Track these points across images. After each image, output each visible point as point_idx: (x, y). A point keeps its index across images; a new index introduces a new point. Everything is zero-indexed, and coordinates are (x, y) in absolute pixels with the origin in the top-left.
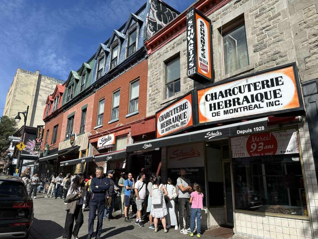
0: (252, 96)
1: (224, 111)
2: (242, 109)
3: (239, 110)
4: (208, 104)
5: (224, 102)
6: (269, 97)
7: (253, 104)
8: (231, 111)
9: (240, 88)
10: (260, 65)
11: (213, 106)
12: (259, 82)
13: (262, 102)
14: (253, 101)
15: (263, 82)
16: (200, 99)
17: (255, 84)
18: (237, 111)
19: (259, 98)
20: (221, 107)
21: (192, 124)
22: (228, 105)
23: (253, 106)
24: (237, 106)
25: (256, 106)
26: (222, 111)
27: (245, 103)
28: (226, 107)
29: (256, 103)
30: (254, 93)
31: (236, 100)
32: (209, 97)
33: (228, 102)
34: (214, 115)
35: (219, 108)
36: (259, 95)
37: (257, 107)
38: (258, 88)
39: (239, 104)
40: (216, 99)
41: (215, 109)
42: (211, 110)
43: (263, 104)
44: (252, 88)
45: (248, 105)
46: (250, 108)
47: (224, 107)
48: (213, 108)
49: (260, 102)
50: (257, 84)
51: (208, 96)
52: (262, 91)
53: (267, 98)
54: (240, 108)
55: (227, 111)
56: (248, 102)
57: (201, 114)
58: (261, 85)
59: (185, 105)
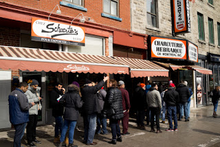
21: (185, 58)
59: (181, 46)
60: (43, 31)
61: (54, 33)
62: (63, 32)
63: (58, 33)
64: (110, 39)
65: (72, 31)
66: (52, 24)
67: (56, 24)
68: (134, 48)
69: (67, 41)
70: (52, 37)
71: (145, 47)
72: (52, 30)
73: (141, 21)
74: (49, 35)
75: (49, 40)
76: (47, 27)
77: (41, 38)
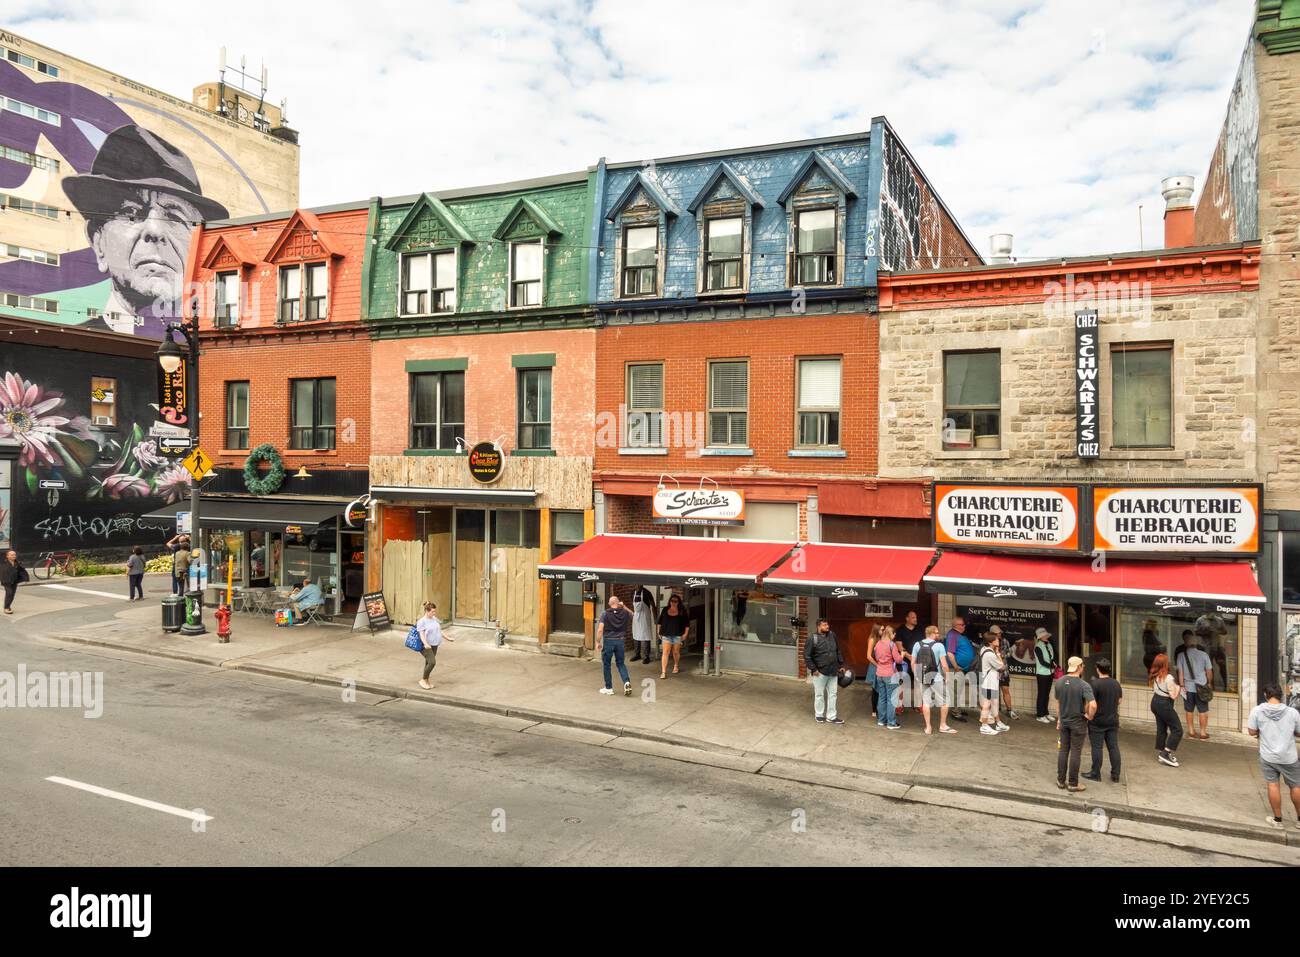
0: (1192, 521)
1: (1143, 537)
2: (1174, 539)
3: (1169, 539)
4: (1113, 517)
5: (1143, 520)
6: (1217, 529)
7: (1193, 534)
8: (1155, 539)
9: (1174, 502)
10: (1195, 457)
11: (1122, 522)
12: (1206, 501)
13: (1207, 533)
14: (1193, 530)
15: (1211, 501)
16: (1098, 504)
17: (1199, 502)
18: (1166, 542)
19: (1203, 527)
20: (1137, 528)
21: (1074, 547)
22: (1151, 528)
23: (1192, 538)
24: (1166, 533)
25: (1196, 539)
26: (1138, 536)
27: (1180, 529)
28: (1147, 529)
29: (1197, 533)
30: (1197, 516)
31: (1166, 522)
32: (1116, 506)
33: (1151, 522)
34: (1124, 539)
35: (1134, 529)
36: (1203, 522)
37: (1198, 540)
38: (1203, 509)
39: (1170, 529)
40: (1129, 511)
41: (1126, 529)
42: (1118, 529)
43: (1208, 538)
44: (1194, 507)
45: (1184, 534)
46: (1186, 540)
47: (1144, 529)
48: (1122, 527)
49: (1203, 534)
50: (1203, 503)
51: (1115, 503)
52: (1209, 516)
53: (1214, 529)
54: (1172, 537)
55: (1149, 537)
56: (1185, 530)
57: (1098, 534)
58: (1207, 506)
59: (1053, 505)
60: (669, 507)
61: (686, 508)
62: (701, 504)
63: (693, 507)
64: (813, 504)
65: (717, 501)
66: (683, 494)
67: (689, 493)
68: (880, 519)
69: (709, 520)
70: (684, 514)
71: (927, 513)
72: (682, 504)
73: (915, 443)
74: (677, 513)
75: (678, 521)
76: (675, 500)
77: (665, 518)
